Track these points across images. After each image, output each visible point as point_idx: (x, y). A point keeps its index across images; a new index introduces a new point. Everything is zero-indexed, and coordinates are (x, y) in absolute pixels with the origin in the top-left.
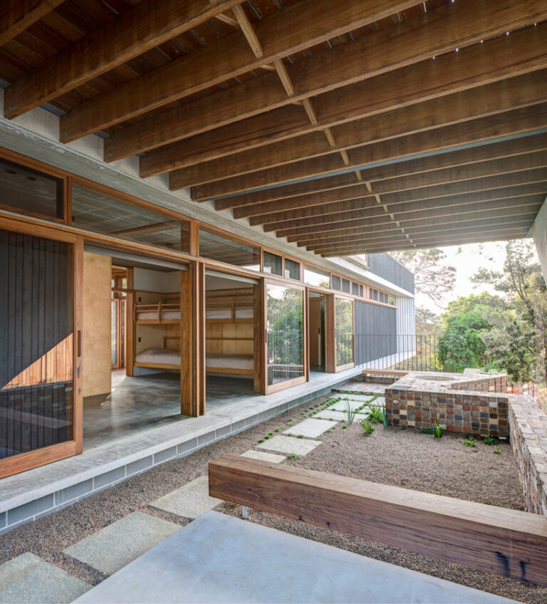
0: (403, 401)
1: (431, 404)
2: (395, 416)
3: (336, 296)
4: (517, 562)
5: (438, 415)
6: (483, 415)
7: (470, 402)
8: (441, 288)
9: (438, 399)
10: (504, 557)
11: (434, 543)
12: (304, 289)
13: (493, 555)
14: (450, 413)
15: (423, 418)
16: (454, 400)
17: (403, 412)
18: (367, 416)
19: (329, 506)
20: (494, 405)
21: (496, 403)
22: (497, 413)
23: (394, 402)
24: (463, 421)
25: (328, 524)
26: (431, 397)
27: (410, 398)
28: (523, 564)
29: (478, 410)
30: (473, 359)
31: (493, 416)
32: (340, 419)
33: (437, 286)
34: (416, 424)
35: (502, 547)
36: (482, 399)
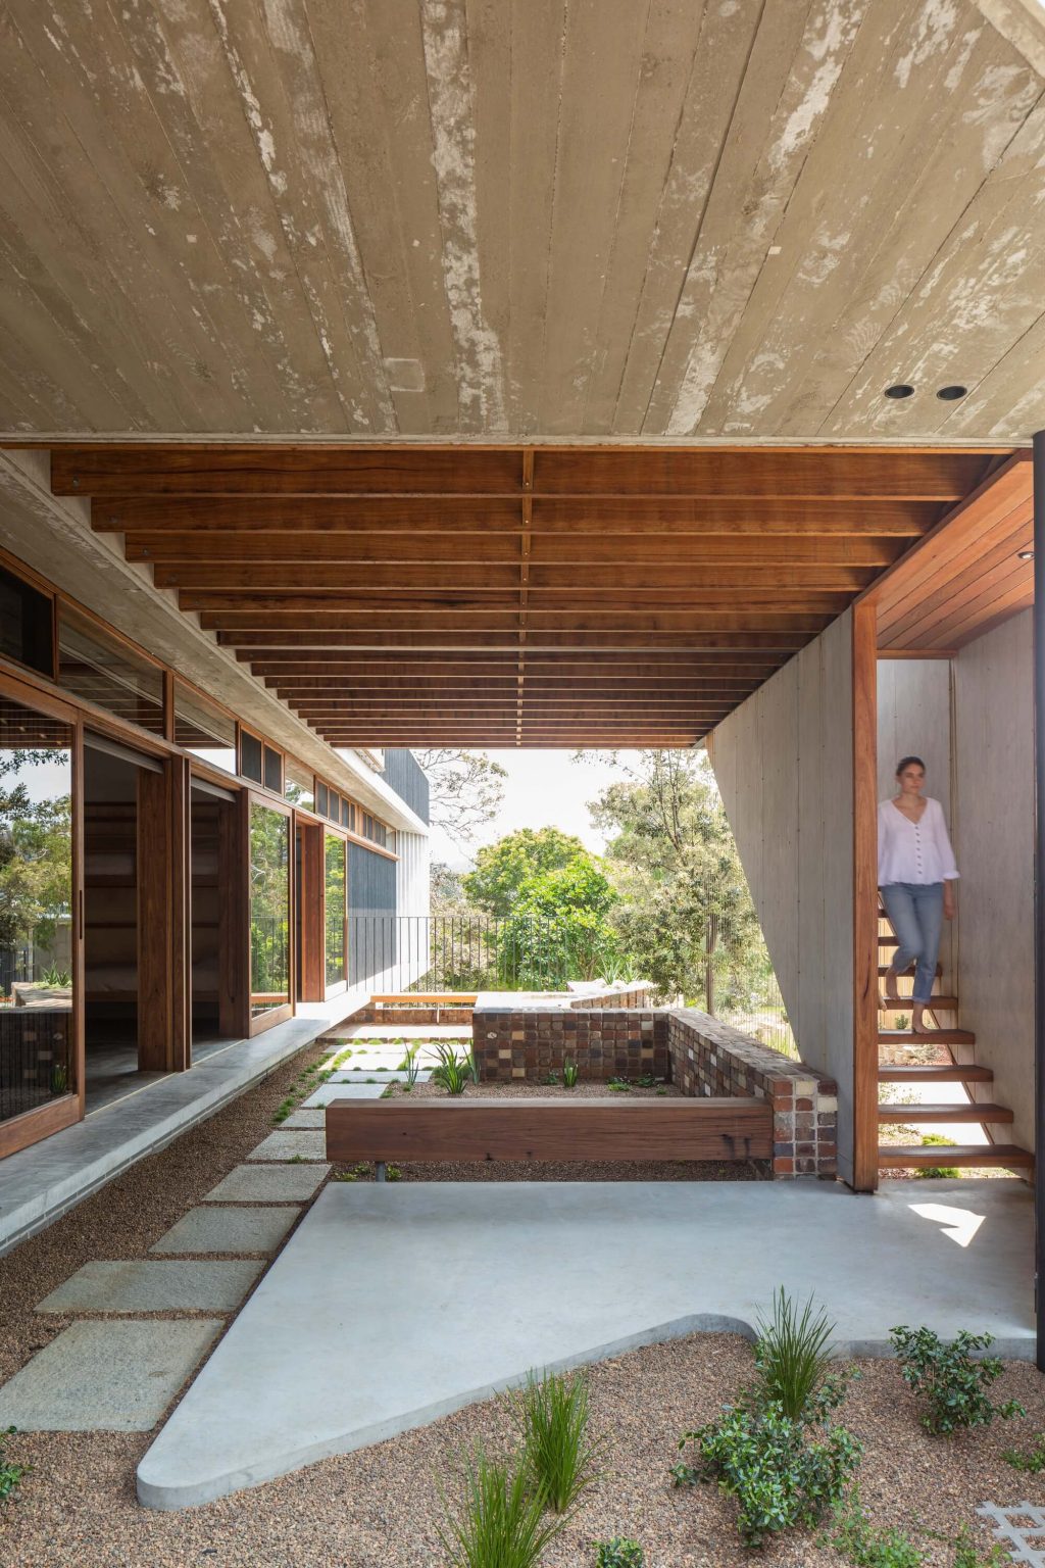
0: (505, 1033)
1: (552, 1034)
2: (491, 1063)
3: (326, 829)
4: (742, 1141)
5: (563, 1053)
6: (633, 1044)
7: (613, 1024)
8: (471, 815)
9: (564, 1022)
10: (730, 1138)
11: (660, 1143)
12: (289, 814)
13: (718, 1139)
14: (581, 1047)
15: (537, 1061)
16: (588, 1023)
17: (505, 1054)
18: (430, 1073)
19: (530, 1130)
20: (647, 1025)
21: (652, 1023)
22: (652, 1038)
23: (489, 1036)
24: (601, 1059)
25: (529, 1153)
26: (552, 1022)
27: (517, 1028)
28: (747, 1141)
29: (625, 1037)
30: (569, 967)
31: (647, 1044)
32: (390, 1080)
33: (463, 809)
34: (527, 1072)
35: (729, 1128)
36: (631, 1018)
